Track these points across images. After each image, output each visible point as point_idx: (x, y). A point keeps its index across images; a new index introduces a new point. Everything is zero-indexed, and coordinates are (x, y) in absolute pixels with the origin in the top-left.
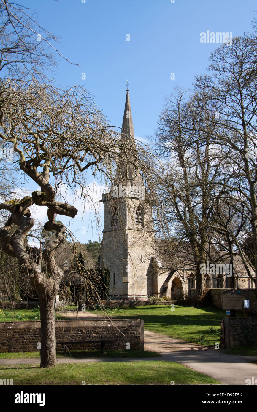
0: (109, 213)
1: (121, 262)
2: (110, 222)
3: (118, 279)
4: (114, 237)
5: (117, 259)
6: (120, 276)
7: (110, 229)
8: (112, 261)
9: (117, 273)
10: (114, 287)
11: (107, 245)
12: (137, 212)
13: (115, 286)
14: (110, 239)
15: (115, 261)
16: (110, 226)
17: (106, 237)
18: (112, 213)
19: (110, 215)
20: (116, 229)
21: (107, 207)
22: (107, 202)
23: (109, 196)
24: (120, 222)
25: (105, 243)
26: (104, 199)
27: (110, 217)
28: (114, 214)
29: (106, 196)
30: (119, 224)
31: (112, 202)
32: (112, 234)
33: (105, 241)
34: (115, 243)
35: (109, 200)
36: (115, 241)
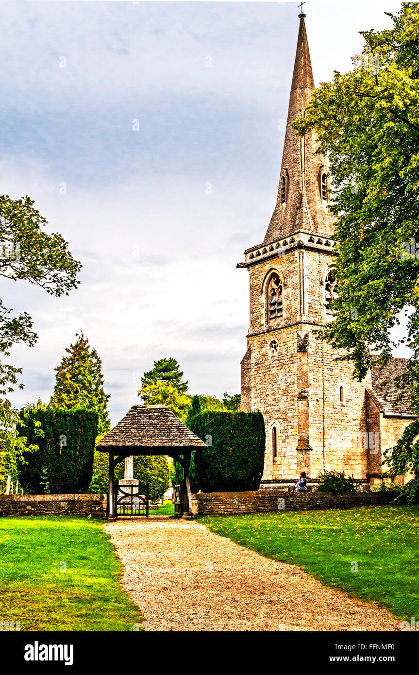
1: (292, 402)
2: (263, 311)
3: (284, 441)
4: (273, 345)
5: (283, 395)
6: (289, 434)
7: (265, 328)
8: (270, 399)
9: (283, 428)
10: (274, 461)
11: (257, 364)
12: (327, 285)
13: (277, 458)
14: (264, 350)
15: (277, 401)
16: (263, 321)
17: (255, 347)
18: (270, 289)
19: (264, 294)
20: (278, 325)
21: (256, 278)
22: (257, 266)
23: (261, 250)
24: (289, 308)
25: (252, 361)
26: (249, 261)
27: (263, 299)
28: (274, 291)
29: (255, 253)
30: (285, 314)
31: (268, 266)
32: (270, 338)
33: (253, 355)
34: (275, 358)
35: (261, 261)
36: (276, 353)
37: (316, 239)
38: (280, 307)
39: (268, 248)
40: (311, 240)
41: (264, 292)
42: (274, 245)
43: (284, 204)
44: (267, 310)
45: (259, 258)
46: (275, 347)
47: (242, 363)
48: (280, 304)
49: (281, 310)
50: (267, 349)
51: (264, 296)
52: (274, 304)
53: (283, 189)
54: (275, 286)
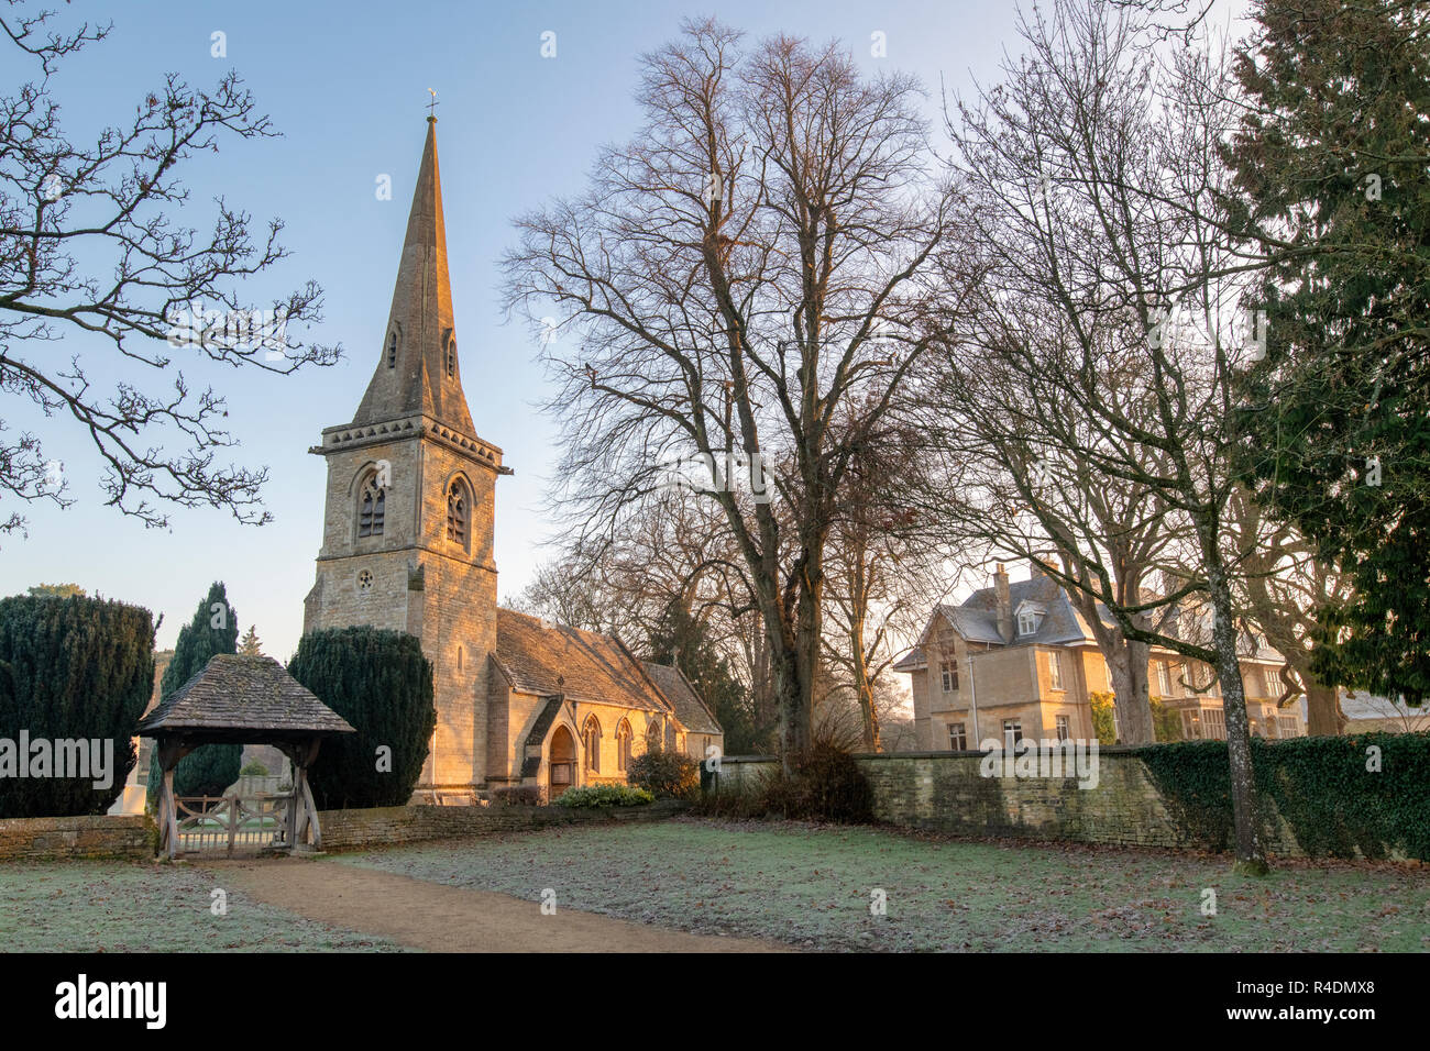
0: (350, 493)
2: (350, 523)
4: (364, 577)
7: (350, 550)
11: (333, 603)
12: (450, 498)
14: (347, 583)
16: (348, 539)
17: (331, 577)
18: (362, 491)
19: (352, 498)
20: (374, 547)
21: (341, 473)
22: (343, 455)
23: (353, 433)
24: (395, 524)
25: (325, 599)
26: (331, 446)
27: (351, 506)
28: (369, 495)
29: (341, 435)
30: (388, 532)
31: (363, 456)
32: (359, 566)
33: (326, 590)
34: (366, 597)
35: (352, 448)
36: (367, 590)
37: (442, 429)
38: (379, 521)
39: (365, 431)
40: (435, 430)
41: (354, 494)
42: (377, 428)
43: (392, 372)
44: (355, 523)
45: (348, 443)
46: (366, 580)
47: (308, 601)
48: (382, 515)
49: (382, 524)
50: (353, 581)
51: (352, 501)
52: (368, 515)
53: (393, 350)
54: (371, 489)
